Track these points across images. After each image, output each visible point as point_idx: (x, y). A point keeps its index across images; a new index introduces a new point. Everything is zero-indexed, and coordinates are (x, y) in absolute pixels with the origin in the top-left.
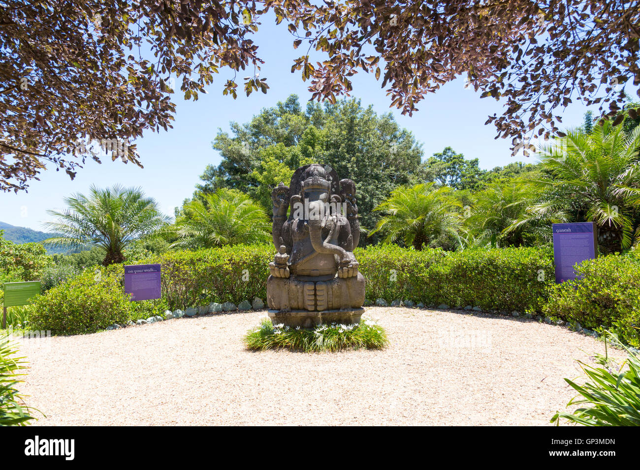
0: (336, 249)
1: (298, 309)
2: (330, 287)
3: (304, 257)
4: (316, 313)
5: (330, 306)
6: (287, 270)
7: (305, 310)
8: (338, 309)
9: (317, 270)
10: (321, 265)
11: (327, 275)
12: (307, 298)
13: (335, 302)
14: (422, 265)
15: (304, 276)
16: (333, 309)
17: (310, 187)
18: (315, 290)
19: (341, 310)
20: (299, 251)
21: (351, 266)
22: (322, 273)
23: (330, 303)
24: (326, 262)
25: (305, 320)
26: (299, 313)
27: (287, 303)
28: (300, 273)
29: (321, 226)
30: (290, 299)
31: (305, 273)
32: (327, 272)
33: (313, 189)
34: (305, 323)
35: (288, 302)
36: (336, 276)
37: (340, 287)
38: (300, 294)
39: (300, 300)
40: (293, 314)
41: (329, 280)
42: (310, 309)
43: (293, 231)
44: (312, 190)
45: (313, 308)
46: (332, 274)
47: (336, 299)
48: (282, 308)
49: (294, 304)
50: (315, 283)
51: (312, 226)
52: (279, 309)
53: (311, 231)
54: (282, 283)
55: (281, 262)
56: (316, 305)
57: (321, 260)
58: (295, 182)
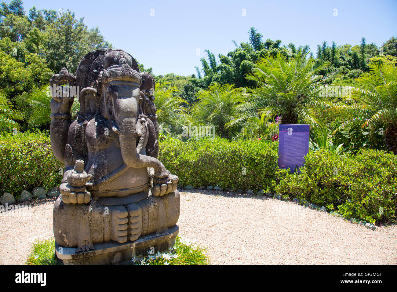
0: (153, 162)
1: (104, 243)
2: (145, 209)
3: (110, 173)
4: (129, 245)
5: (145, 232)
6: (88, 195)
7: (113, 242)
8: (154, 233)
9: (126, 189)
10: (133, 182)
11: (137, 193)
12: (116, 228)
13: (151, 226)
15: (108, 197)
16: (147, 235)
17: (119, 78)
18: (129, 217)
19: (158, 235)
20: (101, 166)
21: (170, 182)
22: (132, 191)
23: (145, 229)
24: (138, 178)
25: (114, 255)
26: (107, 249)
27: (88, 238)
28: (104, 195)
29: (137, 134)
30: (91, 232)
31: (110, 194)
32: (140, 190)
33: (123, 81)
34: (114, 258)
35: (89, 237)
36: (150, 193)
37: (157, 208)
38: (107, 224)
39: (107, 228)
40: (99, 252)
41: (141, 201)
42: (121, 241)
44: (121, 83)
45: (125, 240)
46: (143, 192)
47: (153, 223)
48: (81, 244)
49: (98, 237)
50: (128, 209)
52: (76, 247)
53: (124, 140)
54: (79, 212)
55: (79, 184)
56: (129, 235)
57: (133, 176)
58: (85, 69)
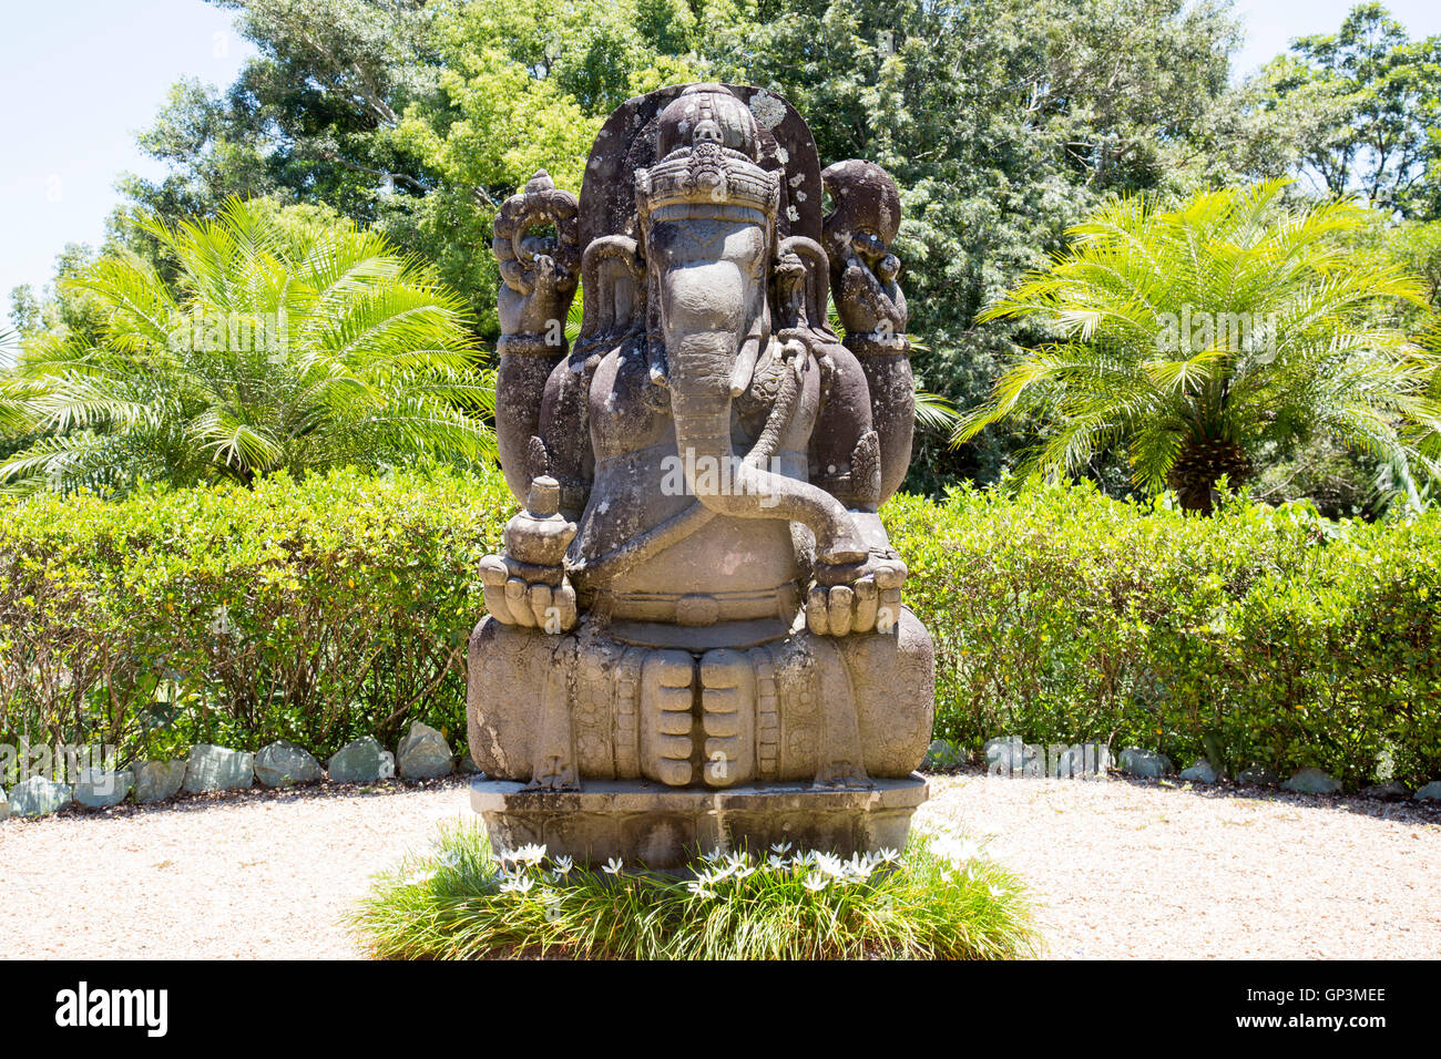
0: (801, 499)
1: (614, 779)
2: (765, 673)
3: (647, 530)
4: (698, 796)
5: (767, 766)
6: (564, 596)
7: (646, 780)
8: (804, 779)
9: (705, 595)
10: (728, 570)
11: (753, 620)
12: (656, 725)
13: (791, 749)
14: (1214, 582)
15: (644, 622)
16: (778, 779)
17: (682, 197)
18: (697, 688)
19: (817, 786)
20: (621, 504)
21: (868, 579)
22: (731, 607)
23: (768, 752)
24: (749, 557)
25: (649, 831)
26: (620, 797)
27: (563, 749)
28: (627, 609)
29: (727, 389)
30: (575, 731)
31: (651, 609)
32: (758, 607)
33: (694, 206)
34: (647, 842)
35: (566, 745)
36: (799, 623)
37: (814, 678)
38: (625, 707)
39: (626, 724)
40: (592, 799)
41: (761, 645)
42: (670, 775)
43: (595, 411)
44: (685, 214)
45: (684, 775)
46: (776, 617)
47: (797, 735)
48: (540, 771)
49: (597, 754)
50: (697, 658)
51: (688, 386)
52: (525, 778)
53: (682, 408)
54: (538, 654)
55: (535, 555)
56: (699, 760)
57: (726, 548)
58: (608, 170)
